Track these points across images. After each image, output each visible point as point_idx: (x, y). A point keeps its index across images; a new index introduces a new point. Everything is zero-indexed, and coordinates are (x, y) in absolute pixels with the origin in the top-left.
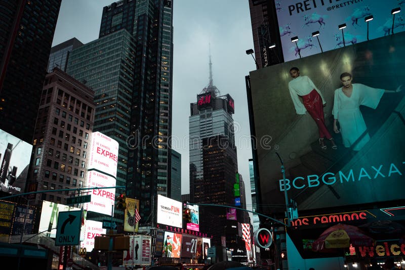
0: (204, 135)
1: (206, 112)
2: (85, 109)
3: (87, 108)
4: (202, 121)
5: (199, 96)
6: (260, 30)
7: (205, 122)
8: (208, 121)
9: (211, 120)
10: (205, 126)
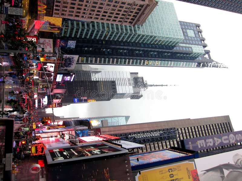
0: (118, 81)
1: (132, 82)
2: (131, 20)
3: (132, 21)
4: (127, 79)
5: (142, 78)
6: (173, 129)
7: (126, 81)
8: (126, 83)
9: (127, 85)
10: (124, 81)
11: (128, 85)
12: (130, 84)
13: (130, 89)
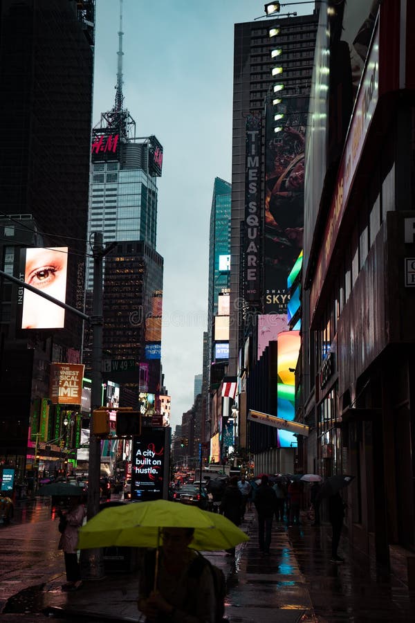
1: (106, 169)
7: (102, 190)
8: (108, 190)
9: (115, 189)
10: (102, 199)
11: (114, 186)
12: (113, 178)
13: (130, 182)
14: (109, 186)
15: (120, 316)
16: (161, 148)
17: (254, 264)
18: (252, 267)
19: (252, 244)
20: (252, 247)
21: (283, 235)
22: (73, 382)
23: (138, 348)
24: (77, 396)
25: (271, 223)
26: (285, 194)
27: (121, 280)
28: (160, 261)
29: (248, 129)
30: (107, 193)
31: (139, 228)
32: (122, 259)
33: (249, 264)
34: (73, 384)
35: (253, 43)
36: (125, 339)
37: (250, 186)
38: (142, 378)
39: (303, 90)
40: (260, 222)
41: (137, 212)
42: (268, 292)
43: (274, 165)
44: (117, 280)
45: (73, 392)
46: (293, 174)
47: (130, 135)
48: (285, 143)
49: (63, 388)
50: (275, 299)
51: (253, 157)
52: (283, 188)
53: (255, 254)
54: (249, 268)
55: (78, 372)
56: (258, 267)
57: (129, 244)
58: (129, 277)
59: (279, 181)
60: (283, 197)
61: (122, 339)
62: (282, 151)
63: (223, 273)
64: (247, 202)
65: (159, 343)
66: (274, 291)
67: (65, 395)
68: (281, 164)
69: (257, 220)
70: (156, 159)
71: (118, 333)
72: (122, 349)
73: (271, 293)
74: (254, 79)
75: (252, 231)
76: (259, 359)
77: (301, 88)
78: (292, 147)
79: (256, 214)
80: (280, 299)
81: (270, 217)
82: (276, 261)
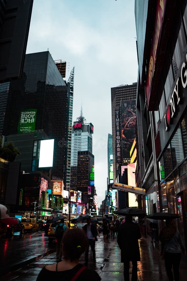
1: (78, 132)
4: (75, 137)
8: (79, 138)
9: (80, 138)
12: (80, 135)
13: (85, 135)
14: (79, 137)
15: (82, 172)
16: (93, 126)
17: (119, 151)
18: (119, 152)
19: (118, 145)
20: (118, 146)
21: (128, 141)
22: (59, 187)
23: (87, 181)
24: (60, 192)
25: (124, 138)
26: (128, 129)
27: (82, 162)
28: (93, 157)
29: (115, 111)
30: (79, 139)
31: (87, 148)
32: (82, 156)
33: (118, 151)
34: (59, 188)
35: (116, 92)
36: (84, 179)
37: (117, 127)
38: (89, 190)
39: (131, 99)
40: (120, 138)
41: (87, 143)
42: (124, 159)
43: (124, 121)
44: (81, 162)
45: (59, 190)
46: (130, 123)
47: (84, 123)
48: (127, 114)
49: (55, 189)
50: (126, 161)
51: (117, 119)
52: (127, 127)
53: (120, 148)
54: (118, 152)
55: (60, 184)
56: (121, 151)
57: (84, 152)
58: (84, 161)
59: (126, 125)
60: (127, 130)
61: (83, 179)
62: (126, 116)
63: (111, 160)
64: (116, 132)
65: (94, 180)
66: (126, 159)
67: (56, 192)
68: (126, 120)
69: (120, 137)
70: (92, 129)
71: (82, 177)
72: (83, 182)
73: (125, 159)
74: (117, 101)
75: (118, 141)
76: (122, 175)
77: (130, 99)
78: (129, 115)
79: (119, 135)
80: (128, 161)
81: (123, 136)
82: (126, 149)
